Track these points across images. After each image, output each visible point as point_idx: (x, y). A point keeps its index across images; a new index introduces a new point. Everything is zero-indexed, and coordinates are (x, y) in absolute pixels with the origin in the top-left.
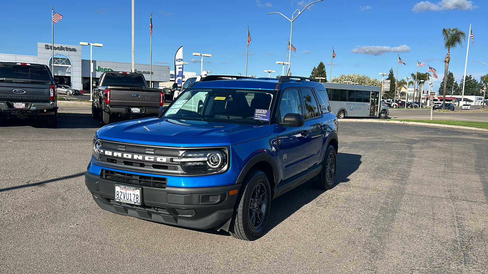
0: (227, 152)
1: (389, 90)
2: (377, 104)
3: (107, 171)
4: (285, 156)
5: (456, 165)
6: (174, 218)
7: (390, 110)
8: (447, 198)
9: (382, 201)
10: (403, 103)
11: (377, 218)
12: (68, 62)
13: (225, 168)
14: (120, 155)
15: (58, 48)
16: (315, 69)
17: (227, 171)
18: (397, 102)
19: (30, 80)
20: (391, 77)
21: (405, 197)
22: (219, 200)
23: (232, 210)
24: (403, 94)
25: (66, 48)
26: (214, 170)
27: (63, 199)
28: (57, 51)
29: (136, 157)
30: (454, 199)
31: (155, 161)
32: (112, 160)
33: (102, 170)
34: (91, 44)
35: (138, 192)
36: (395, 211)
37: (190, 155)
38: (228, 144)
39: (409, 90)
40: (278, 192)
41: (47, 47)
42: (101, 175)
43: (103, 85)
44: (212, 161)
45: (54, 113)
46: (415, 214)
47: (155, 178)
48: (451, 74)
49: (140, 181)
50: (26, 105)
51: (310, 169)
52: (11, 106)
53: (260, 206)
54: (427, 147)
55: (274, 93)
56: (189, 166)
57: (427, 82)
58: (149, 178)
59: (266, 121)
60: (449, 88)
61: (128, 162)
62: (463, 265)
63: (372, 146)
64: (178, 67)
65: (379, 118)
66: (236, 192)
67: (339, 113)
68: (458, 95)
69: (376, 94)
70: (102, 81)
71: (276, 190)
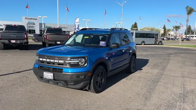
0: (87, 58)
1: (163, 33)
2: (158, 39)
3: (41, 66)
4: (112, 60)
5: (187, 63)
6: (67, 85)
7: (163, 41)
8: (180, 77)
9: (154, 78)
10: (169, 38)
11: (150, 85)
12: (34, 24)
13: (86, 65)
14: (45, 60)
15: (30, 19)
16: (133, 25)
17: (87, 66)
18: (166, 38)
19: (17, 31)
20: (164, 28)
21: (163, 76)
22: (83, 78)
23: (89, 81)
24: (169, 35)
25: (33, 19)
26: (82, 65)
27: (27, 78)
28: (30, 20)
29: (51, 61)
30: (183, 77)
31: (59, 62)
32: (43, 62)
33: (39, 66)
34: (43, 17)
35: (52, 74)
36: (158, 82)
37: (72, 60)
38: (87, 55)
39: (172, 33)
40: (109, 74)
41: (26, 18)
42: (39, 68)
43: (46, 33)
44: (81, 62)
45: (26, 44)
46: (166, 83)
47: (58, 69)
48: (190, 26)
49: (53, 70)
50: (16, 41)
51: (124, 65)
52: (10, 42)
53: (101, 80)
54: (176, 56)
55: (108, 35)
56: (72, 64)
57: (179, 30)
58: (57, 69)
59: (104, 46)
60: (189, 32)
61: (49, 63)
62: (182, 103)
63: (153, 56)
64: (76, 25)
65: (159, 44)
66: (91, 74)
67: (142, 43)
68: (193, 34)
69: (157, 35)
70: (45, 32)
71: (108, 73)
